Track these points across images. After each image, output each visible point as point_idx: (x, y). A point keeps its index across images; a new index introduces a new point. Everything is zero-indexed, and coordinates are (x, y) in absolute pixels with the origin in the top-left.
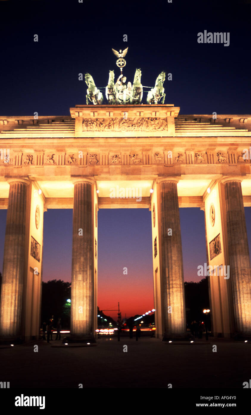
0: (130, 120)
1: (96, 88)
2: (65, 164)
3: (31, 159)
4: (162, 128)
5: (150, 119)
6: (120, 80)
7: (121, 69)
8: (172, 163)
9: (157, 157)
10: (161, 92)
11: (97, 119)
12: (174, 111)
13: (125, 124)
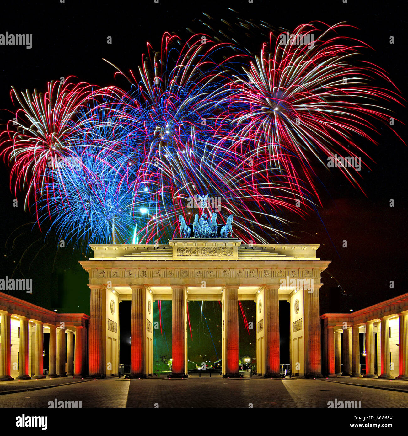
0: (208, 249)
1: (186, 225)
2: (167, 277)
3: (145, 274)
4: (229, 254)
5: (222, 248)
6: (203, 217)
8: (235, 276)
9: (225, 273)
10: (230, 229)
11: (187, 248)
12: (237, 243)
13: (205, 251)
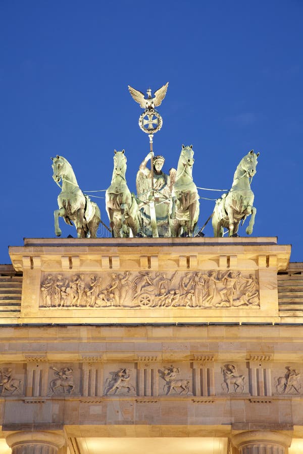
0: (162, 279)
1: (80, 193)
4: (245, 298)
5: (214, 274)
6: (148, 165)
7: (151, 137)
8: (270, 393)
9: (229, 375)
10: (245, 203)
11: (78, 276)
12: (275, 255)
13: (150, 288)
